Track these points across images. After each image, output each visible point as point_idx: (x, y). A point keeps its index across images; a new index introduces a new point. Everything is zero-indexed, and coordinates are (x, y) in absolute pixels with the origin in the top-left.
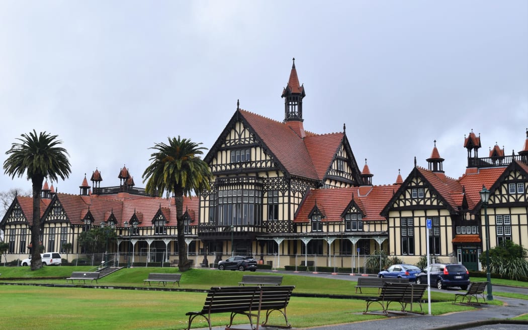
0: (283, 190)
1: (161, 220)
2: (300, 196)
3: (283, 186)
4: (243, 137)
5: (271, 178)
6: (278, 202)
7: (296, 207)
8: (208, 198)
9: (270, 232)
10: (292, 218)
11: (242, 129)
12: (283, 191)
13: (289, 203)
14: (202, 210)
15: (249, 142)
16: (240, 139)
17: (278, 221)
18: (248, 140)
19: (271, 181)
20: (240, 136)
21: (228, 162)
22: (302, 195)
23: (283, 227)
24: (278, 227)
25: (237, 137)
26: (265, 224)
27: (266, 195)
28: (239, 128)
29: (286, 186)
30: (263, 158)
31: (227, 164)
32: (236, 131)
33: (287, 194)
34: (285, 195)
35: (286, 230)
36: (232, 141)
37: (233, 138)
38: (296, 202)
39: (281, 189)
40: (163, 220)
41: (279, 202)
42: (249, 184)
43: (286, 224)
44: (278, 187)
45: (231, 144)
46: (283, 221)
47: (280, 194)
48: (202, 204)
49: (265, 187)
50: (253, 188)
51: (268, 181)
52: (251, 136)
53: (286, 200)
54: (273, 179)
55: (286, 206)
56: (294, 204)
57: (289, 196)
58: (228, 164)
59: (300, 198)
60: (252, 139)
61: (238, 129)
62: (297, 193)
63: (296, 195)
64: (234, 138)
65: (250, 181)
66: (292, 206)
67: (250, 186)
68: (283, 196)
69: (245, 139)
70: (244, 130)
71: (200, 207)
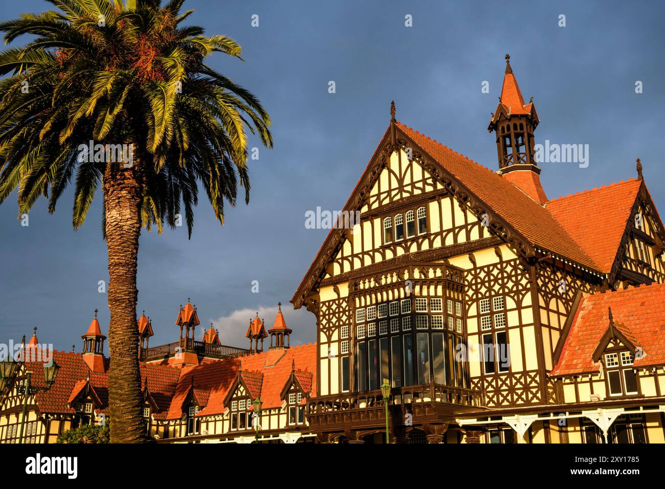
0: (518, 292)
1: (242, 398)
2: (562, 309)
3: (517, 283)
4: (407, 180)
5: (482, 268)
6: (506, 324)
7: (556, 336)
8: (335, 337)
9: (491, 404)
10: (549, 366)
11: (405, 162)
12: (518, 294)
13: (538, 325)
14: (324, 363)
15: (423, 190)
16: (401, 188)
17: (511, 375)
18: (420, 185)
19: (482, 275)
20: (400, 181)
21: (378, 244)
22: (566, 309)
23: (526, 388)
24: (512, 390)
25: (395, 184)
26: (476, 385)
27: (473, 311)
28: (398, 160)
29: (524, 282)
30: (460, 221)
31: (374, 250)
32: (390, 171)
33: (527, 300)
34: (524, 304)
35: (535, 395)
36: (383, 196)
37: (385, 187)
38: (554, 323)
39: (511, 291)
40: (246, 398)
41: (510, 325)
42: (427, 282)
43: (533, 379)
44: (503, 286)
45: (380, 202)
46: (525, 373)
47: (510, 303)
48: (324, 350)
49: (470, 293)
50: (440, 293)
51: (476, 276)
52: (427, 175)
53: (528, 316)
54: (488, 269)
55: (530, 332)
56: (550, 327)
57: (536, 307)
58: (377, 250)
59: (563, 314)
60: (430, 181)
61: (394, 165)
62: (553, 301)
63: (553, 304)
64: (387, 189)
65: (431, 275)
66: (545, 331)
67: (432, 288)
68: (519, 307)
69: (413, 184)
70: (410, 165)
71: (319, 359)
